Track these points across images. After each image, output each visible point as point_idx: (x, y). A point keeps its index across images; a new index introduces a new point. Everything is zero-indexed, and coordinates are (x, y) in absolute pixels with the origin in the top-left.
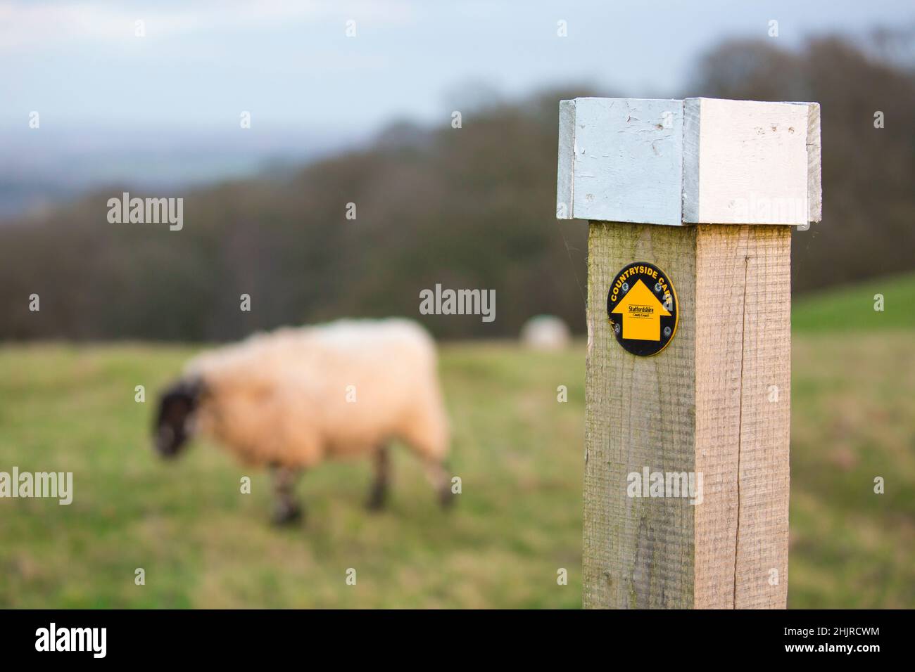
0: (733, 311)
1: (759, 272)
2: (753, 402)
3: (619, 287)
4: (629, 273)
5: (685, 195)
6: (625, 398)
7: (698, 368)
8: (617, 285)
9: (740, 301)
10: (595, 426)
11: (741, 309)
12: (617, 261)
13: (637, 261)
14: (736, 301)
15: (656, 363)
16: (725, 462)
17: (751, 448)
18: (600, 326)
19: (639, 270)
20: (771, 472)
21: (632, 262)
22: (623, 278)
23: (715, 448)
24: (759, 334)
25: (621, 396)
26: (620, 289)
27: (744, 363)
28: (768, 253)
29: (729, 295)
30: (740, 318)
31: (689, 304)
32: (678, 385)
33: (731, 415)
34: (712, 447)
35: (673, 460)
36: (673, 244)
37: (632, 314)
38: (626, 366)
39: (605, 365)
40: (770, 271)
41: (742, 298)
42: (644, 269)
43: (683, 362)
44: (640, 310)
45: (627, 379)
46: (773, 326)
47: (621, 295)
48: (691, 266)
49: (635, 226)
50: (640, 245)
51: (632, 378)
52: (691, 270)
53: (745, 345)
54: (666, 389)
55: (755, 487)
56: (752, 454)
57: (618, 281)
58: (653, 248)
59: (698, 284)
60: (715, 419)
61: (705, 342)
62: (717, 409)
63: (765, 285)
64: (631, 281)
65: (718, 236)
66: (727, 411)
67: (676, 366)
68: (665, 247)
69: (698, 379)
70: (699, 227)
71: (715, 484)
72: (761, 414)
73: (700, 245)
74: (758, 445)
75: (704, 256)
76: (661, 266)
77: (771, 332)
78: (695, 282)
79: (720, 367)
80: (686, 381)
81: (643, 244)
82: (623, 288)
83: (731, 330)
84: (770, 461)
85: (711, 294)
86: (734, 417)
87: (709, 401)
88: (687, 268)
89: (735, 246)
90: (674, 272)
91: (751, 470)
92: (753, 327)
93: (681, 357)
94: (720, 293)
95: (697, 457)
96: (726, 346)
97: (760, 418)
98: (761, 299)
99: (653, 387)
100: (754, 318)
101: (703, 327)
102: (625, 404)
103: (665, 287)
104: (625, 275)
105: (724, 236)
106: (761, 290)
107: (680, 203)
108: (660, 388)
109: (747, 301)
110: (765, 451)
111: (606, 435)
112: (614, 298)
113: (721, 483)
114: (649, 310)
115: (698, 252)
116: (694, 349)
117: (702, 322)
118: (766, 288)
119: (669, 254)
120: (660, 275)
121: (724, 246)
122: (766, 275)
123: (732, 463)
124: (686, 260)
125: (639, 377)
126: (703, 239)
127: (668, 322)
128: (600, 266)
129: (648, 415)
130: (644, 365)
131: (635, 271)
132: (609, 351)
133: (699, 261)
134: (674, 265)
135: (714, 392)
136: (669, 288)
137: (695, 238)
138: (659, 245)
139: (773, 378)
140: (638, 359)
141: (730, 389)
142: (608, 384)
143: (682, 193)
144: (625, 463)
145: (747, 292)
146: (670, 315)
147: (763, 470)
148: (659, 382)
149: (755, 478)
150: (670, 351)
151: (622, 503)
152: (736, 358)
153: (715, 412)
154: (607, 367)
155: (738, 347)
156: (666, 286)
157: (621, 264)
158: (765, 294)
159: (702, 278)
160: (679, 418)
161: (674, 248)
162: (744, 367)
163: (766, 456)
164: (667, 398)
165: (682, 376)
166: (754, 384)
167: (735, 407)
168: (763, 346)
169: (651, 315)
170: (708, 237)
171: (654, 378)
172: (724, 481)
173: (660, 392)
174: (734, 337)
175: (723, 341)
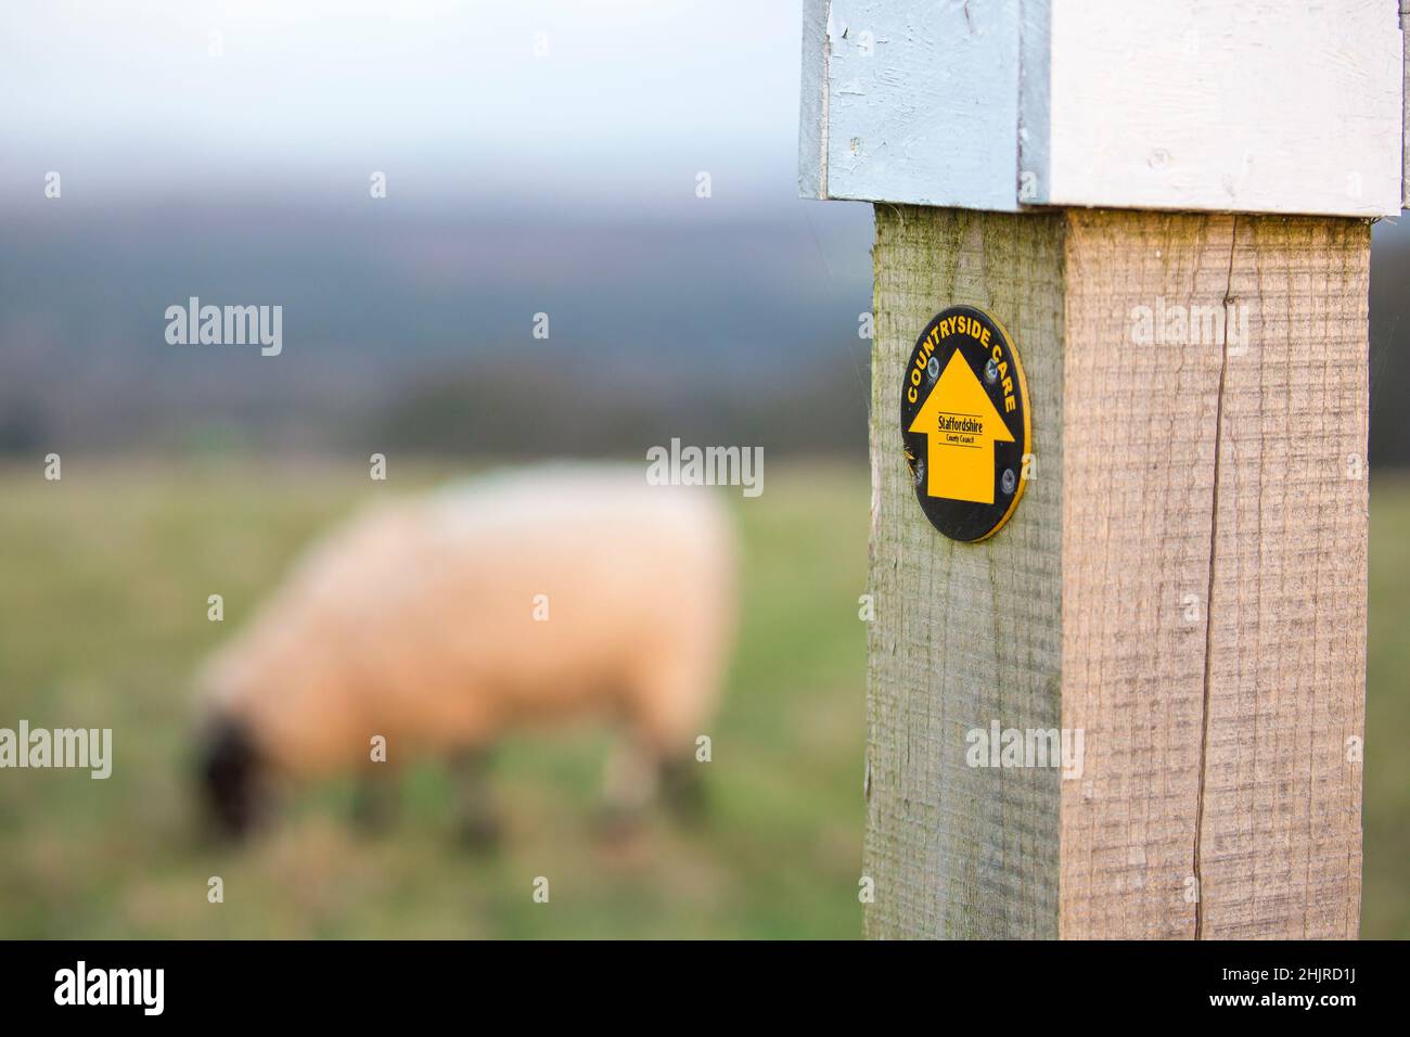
0: (1184, 432)
1: (1268, 334)
2: (1248, 664)
3: (922, 367)
4: (939, 332)
5: (1024, 133)
6: (935, 645)
7: (1070, 575)
8: (918, 362)
9: (1206, 408)
10: (884, 708)
11: (1209, 430)
12: (923, 303)
13: (958, 302)
14: (1191, 406)
15: (991, 561)
16: (1153, 816)
17: (1241, 779)
18: (892, 463)
19: (957, 325)
20: (1302, 841)
21: (944, 305)
22: (928, 346)
23: (1125, 781)
24: (1269, 491)
25: (929, 638)
26: (924, 373)
27: (1219, 566)
28: (1296, 286)
29: (1172, 392)
30: (1206, 453)
31: (1050, 411)
32: (1031, 618)
33: (1175, 696)
34: (1115, 777)
35: (1020, 805)
36: (1023, 260)
37: (943, 436)
38: (938, 564)
39: (900, 561)
40: (1302, 332)
41: (1213, 401)
42: (966, 323)
43: (1036, 560)
44: (957, 425)
45: (939, 596)
46: (1313, 473)
47: (925, 389)
48: (1055, 315)
49: (954, 213)
50: (963, 262)
51: (947, 595)
52: (1055, 326)
53: (1220, 518)
54: (1008, 626)
55: (1253, 878)
56: (1245, 796)
57: (921, 354)
58: (987, 270)
59: (1071, 361)
60: (1126, 705)
61: (1091, 510)
62: (1131, 681)
63: (1287, 368)
64: (943, 354)
65: (1137, 242)
66: (1164, 686)
67: (1027, 570)
68: (1008, 268)
69: (1070, 603)
70: (1074, 217)
71: (1126, 870)
72: (1273, 695)
73: (1076, 261)
74: (1261, 775)
75: (1090, 289)
76: (999, 317)
77: (1307, 489)
78: (1062, 357)
79: (1140, 573)
80: (1044, 608)
81: (968, 260)
82: (929, 369)
83: (1178, 480)
84: (1300, 813)
85: (1113, 385)
86: (1184, 701)
87: (1103, 661)
88: (1048, 322)
89: (1190, 266)
90: (1023, 331)
91: (1238, 835)
92: (1246, 474)
93: (1036, 547)
94: (1140, 385)
95: (1064, 802)
96: (1160, 521)
97: (1268, 705)
98: (1275, 403)
99: (984, 620)
100: (1250, 450)
101: (1087, 471)
102: (936, 659)
103: (1003, 367)
104: (933, 339)
105: (1154, 242)
106: (1272, 379)
107: (1014, 152)
108: (997, 624)
109: (1228, 407)
110: (1284, 787)
111: (901, 731)
112: (913, 395)
113: (1144, 869)
114: (975, 427)
115: (1071, 278)
116: (1059, 528)
117: (1081, 458)
118: (1289, 377)
119: (1015, 284)
120: (996, 338)
121: (1153, 266)
122: (1290, 343)
123: (1177, 818)
124: (1046, 300)
125: (962, 595)
126: (1084, 247)
127: (1008, 458)
128: (892, 317)
129: (974, 689)
130: (969, 561)
131: (949, 328)
132: (907, 525)
133: (1072, 304)
134: (1024, 314)
135: (1120, 637)
136: (1011, 372)
137: (1062, 244)
138: (997, 264)
139: (1311, 605)
140: (960, 549)
141: (1171, 632)
142: (905, 608)
143: (1019, 127)
144: (935, 804)
145: (1228, 384)
146: (1013, 440)
147: (1279, 837)
148: (996, 609)
149: (1252, 855)
150: (1016, 530)
151: (929, 901)
152: (1191, 552)
153: (1126, 688)
154: (905, 565)
155: (1199, 525)
156: (1004, 365)
157: (929, 309)
158: (1286, 390)
159: (1082, 348)
160: (1031, 701)
161: (1024, 270)
162: (1219, 574)
163: (1288, 800)
164: (1010, 649)
165: (1038, 595)
166: (1251, 617)
167: (1189, 676)
168: (1280, 523)
169: (978, 440)
170: (1104, 242)
171: (985, 598)
172: (1153, 863)
173: (997, 632)
174: (1184, 501)
175: (1150, 508)
